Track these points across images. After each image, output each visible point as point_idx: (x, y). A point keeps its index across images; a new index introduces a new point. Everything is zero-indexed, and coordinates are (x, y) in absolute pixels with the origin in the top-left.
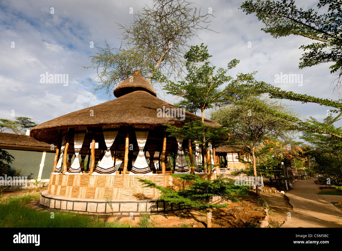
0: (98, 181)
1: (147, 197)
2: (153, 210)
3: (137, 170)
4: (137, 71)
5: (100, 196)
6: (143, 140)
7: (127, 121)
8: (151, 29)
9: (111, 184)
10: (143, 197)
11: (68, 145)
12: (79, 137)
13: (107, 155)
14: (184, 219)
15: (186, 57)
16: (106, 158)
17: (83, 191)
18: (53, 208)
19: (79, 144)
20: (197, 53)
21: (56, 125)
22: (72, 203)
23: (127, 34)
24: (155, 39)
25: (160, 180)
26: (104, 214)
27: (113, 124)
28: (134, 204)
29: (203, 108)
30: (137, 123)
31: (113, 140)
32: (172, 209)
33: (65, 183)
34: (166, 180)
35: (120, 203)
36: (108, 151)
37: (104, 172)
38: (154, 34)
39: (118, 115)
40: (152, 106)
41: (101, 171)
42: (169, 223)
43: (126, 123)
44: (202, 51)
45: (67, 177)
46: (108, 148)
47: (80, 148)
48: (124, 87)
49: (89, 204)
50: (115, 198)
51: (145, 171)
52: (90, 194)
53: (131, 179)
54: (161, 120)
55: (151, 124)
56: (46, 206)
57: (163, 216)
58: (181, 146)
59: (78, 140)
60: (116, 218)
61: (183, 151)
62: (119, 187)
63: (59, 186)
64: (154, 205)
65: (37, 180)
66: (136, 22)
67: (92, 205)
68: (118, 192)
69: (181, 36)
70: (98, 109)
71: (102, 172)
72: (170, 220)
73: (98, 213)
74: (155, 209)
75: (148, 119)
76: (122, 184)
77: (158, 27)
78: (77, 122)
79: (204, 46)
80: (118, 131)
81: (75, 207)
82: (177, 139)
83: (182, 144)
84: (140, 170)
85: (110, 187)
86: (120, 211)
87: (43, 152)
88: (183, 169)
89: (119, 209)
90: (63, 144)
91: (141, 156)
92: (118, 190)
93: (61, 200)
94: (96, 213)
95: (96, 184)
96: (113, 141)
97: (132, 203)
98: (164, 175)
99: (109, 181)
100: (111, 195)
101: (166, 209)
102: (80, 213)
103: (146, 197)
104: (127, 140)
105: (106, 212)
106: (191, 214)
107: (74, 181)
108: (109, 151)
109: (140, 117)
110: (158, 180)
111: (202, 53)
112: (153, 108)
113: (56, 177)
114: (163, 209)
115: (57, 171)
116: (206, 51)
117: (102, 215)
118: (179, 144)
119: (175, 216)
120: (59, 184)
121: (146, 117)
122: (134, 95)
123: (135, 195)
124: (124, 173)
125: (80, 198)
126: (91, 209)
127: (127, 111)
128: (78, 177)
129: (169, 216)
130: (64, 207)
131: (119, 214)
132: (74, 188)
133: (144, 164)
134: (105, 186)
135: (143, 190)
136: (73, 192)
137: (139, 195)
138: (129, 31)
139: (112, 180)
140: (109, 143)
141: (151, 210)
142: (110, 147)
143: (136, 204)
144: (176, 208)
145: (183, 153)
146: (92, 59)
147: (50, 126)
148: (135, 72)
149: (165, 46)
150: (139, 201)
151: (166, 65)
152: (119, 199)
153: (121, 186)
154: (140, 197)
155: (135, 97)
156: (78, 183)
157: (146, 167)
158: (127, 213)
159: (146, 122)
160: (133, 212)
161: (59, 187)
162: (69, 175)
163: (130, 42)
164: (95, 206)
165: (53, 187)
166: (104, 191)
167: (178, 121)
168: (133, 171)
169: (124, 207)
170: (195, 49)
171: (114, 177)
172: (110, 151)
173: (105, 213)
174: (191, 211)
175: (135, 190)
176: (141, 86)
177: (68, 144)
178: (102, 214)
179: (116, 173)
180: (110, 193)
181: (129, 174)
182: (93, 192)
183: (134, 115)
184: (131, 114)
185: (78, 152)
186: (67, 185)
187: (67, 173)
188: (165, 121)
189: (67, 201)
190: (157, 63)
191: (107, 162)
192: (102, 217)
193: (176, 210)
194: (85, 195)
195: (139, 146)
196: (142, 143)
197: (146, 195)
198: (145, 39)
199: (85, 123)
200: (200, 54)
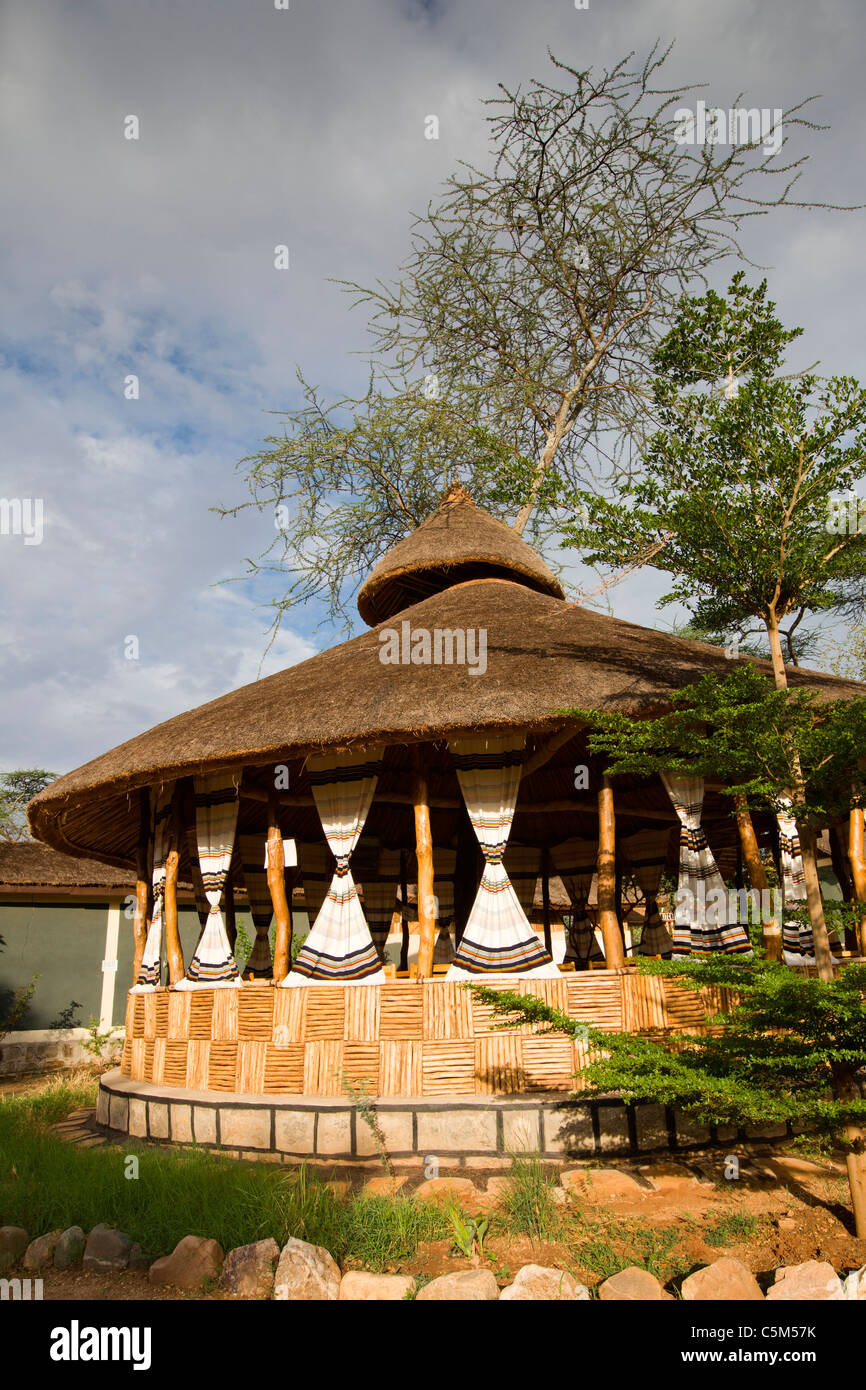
0: (312, 1012)
1: (543, 1082)
2: (576, 1143)
3: (482, 957)
4: (458, 486)
5: (325, 1081)
6: (498, 811)
7: (405, 723)
8: (502, 273)
9: (370, 1027)
10: (521, 1083)
11: (176, 861)
12: (215, 821)
13: (340, 893)
14: (737, 1191)
15: (660, 364)
16: (338, 906)
17: (253, 1059)
18: (143, 1139)
19: (217, 853)
20: (715, 329)
21: (112, 773)
22: (213, 1112)
23: (390, 322)
24: (529, 317)
25: (600, 999)
26: (351, 1164)
27: (343, 742)
28: (482, 1115)
29: (771, 606)
30: (449, 727)
31: (356, 820)
32: (676, 1141)
33: (182, 1026)
34: (629, 998)
35: (414, 1110)
36: (340, 876)
37: (335, 971)
38: (520, 294)
39: (363, 701)
40: (528, 637)
41: (320, 966)
42: (658, 1208)
43: (398, 733)
44: (742, 316)
45: (185, 1004)
46: (340, 862)
47: (224, 871)
48: (400, 571)
49: (282, 1117)
50: (392, 1088)
51: (522, 958)
52: (283, 1071)
53: (458, 1001)
54: (567, 699)
55: (517, 722)
56: (118, 1131)
57: (629, 1173)
58: (694, 827)
59: (211, 835)
60: (400, 1180)
61: (708, 849)
62: (406, 1037)
63: (158, 1041)
64: (581, 1122)
65: (95, 1030)
66: (425, 256)
67: (294, 1121)
68: (401, 1062)
69: (655, 274)
70: (281, 685)
71: (324, 972)
72: (665, 1193)
73: (324, 1157)
74: (583, 1138)
75: (501, 703)
76: (419, 1026)
77: (535, 256)
78: (193, 751)
79: (749, 287)
80: (376, 778)
81: (226, 1130)
82: (671, 793)
83: (699, 816)
84: (496, 955)
85: (368, 1039)
86: (419, 1149)
87: (106, 907)
88: (716, 940)
89: (412, 1141)
90: (157, 857)
91: (495, 889)
92: (402, 1053)
93: (167, 1101)
94: (315, 1155)
95: (304, 1029)
96: (357, 823)
97: (472, 1112)
98: (617, 975)
99: (357, 1013)
100: (374, 1074)
101: (643, 1144)
102: (249, 1156)
103: (539, 1083)
104: (422, 815)
105: (359, 1153)
106: (775, 1167)
107: (214, 1016)
108: (346, 873)
109: (461, 696)
110: (587, 1001)
111: (745, 324)
112: (531, 647)
113: (147, 1006)
114: (627, 1140)
115: (149, 979)
116: (764, 312)
117: (339, 1167)
118: (681, 814)
119: (692, 1177)
120: (158, 1035)
121: (494, 695)
122: (447, 604)
123: (483, 1073)
124: (423, 974)
125: (245, 1092)
126: (291, 1141)
127: (403, 678)
128: (226, 1001)
129: (656, 1174)
130: (182, 1134)
131: (415, 1161)
132: (217, 1048)
133: (514, 924)
134: (342, 1033)
135: (519, 1052)
136: (215, 1064)
137: (502, 1077)
138: (396, 306)
139: (371, 1007)
140: (343, 837)
141: (566, 1143)
142: (346, 856)
143: (493, 1115)
144: (696, 1137)
145: (710, 859)
146: (254, 467)
147: (93, 780)
148: (445, 496)
149: (579, 343)
150: (503, 1103)
151: (598, 433)
152: (409, 1093)
153: (415, 1032)
154: (510, 1084)
155: (450, 610)
156: (232, 1023)
157: (523, 941)
158: (454, 1157)
159: (493, 714)
160: (478, 1153)
161: (161, 1046)
162: (194, 992)
163: (409, 356)
164: (305, 1125)
165: (139, 1049)
166: (343, 1056)
167: (656, 695)
168: (465, 963)
169: (437, 1130)
170: (701, 311)
171: (379, 991)
172: (349, 872)
173: (353, 1155)
174: (776, 1155)
175: (483, 1053)
176: (477, 558)
177: (174, 855)
178: (342, 1163)
179: (388, 974)
180: (369, 1068)
181: (447, 978)
182: (297, 1063)
183: (435, 691)
184: (422, 687)
185: (215, 890)
186: (187, 1036)
187: (184, 984)
188: (590, 701)
189: (193, 1104)
190: (548, 433)
191: (341, 924)
192: (341, 1174)
193: (697, 1148)
194: (263, 1078)
195: (480, 840)
196: (492, 825)
197: (537, 1072)
198: (477, 327)
199: (222, 753)
200: (730, 332)
